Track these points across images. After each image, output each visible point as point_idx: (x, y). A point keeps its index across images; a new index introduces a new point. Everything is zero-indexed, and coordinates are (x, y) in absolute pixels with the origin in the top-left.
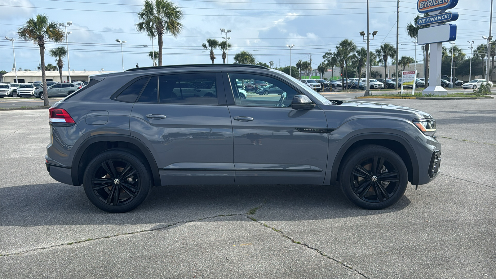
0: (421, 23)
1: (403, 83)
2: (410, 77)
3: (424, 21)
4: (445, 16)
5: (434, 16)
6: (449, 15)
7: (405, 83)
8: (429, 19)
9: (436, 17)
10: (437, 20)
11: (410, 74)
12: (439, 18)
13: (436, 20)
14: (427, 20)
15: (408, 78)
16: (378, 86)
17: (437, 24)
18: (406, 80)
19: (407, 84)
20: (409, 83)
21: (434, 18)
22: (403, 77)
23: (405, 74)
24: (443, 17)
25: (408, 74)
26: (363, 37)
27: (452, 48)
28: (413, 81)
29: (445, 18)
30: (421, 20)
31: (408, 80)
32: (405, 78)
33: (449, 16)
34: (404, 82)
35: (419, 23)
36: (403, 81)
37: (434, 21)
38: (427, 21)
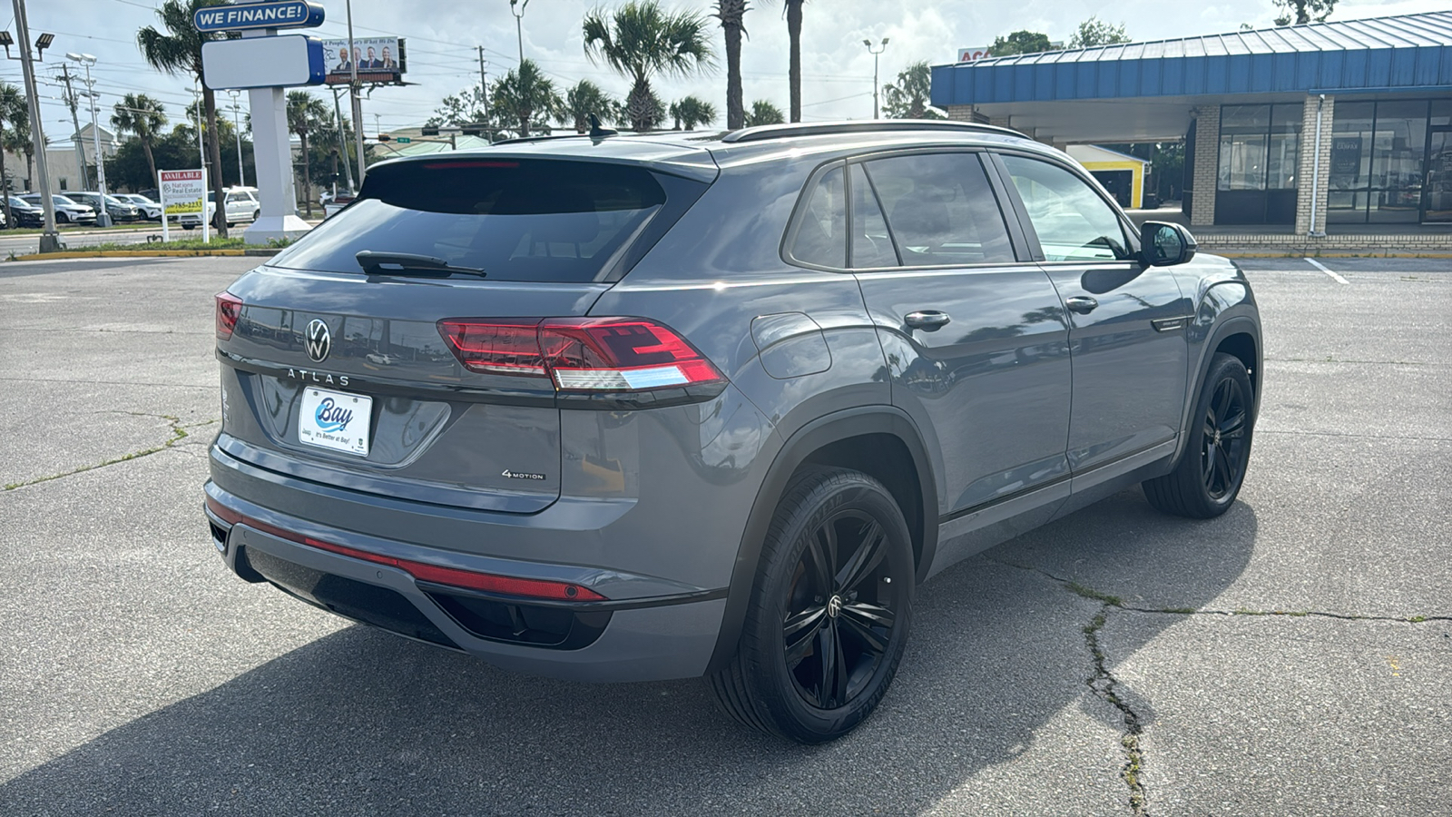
0: (210, 22)
1: (168, 207)
2: (189, 188)
3: (217, 18)
4: (289, 12)
5: (252, 8)
6: (300, 8)
7: (172, 206)
8: (237, 15)
9: (260, 11)
10: (262, 18)
11: (184, 179)
12: (269, 16)
13: (259, 19)
14: (230, 17)
15: (181, 192)
16: (75, 216)
17: (264, 33)
18: (174, 197)
19: (180, 209)
20: (186, 209)
21: (252, 12)
22: (164, 187)
23: (169, 180)
24: (282, 13)
25: (178, 179)
26: (7, 50)
27: (195, 105)
28: (198, 201)
29: (288, 16)
30: (207, 16)
31: (182, 197)
32: (171, 193)
33: (299, 11)
34: (169, 203)
35: (203, 23)
36: (166, 200)
37: (253, 22)
38: (229, 21)
